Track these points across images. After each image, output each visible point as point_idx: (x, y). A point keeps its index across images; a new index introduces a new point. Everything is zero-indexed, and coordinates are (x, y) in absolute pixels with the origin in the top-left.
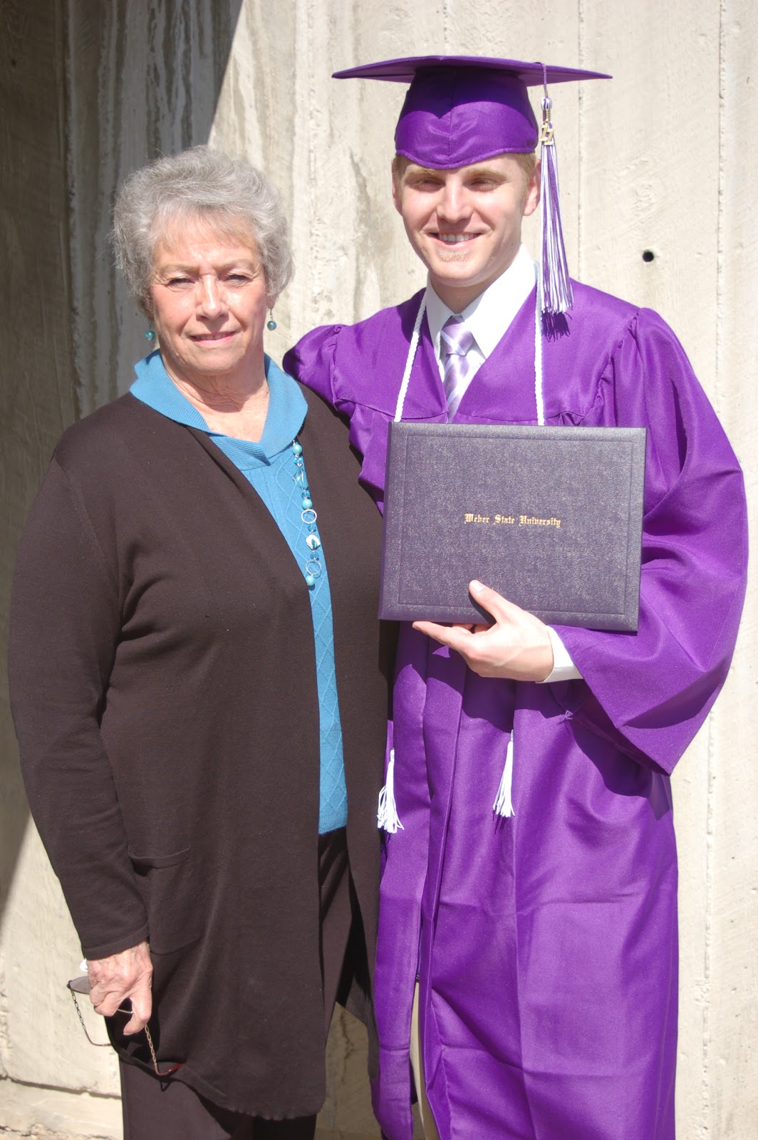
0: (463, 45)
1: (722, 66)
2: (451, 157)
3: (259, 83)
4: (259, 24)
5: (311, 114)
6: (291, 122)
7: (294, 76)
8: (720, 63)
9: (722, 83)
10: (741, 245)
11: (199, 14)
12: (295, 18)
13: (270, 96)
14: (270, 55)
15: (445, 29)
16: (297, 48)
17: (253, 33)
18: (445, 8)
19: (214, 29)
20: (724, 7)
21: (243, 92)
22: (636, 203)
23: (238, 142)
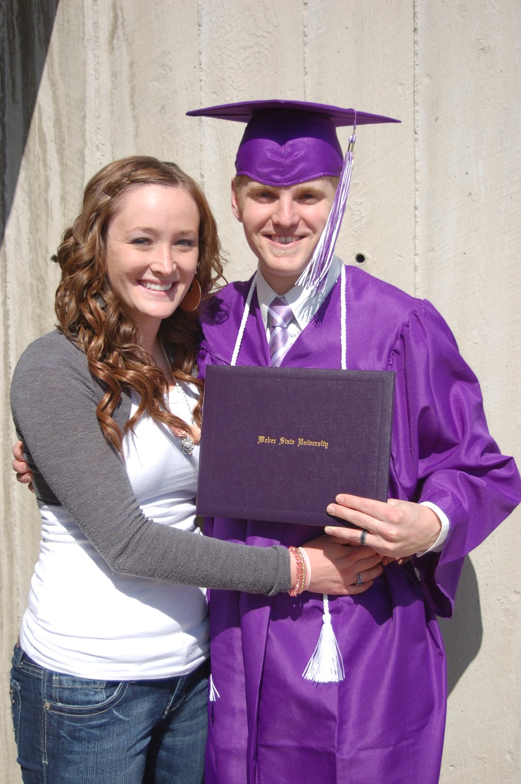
0: (214, 93)
1: (416, 108)
2: (285, 177)
3: (58, 122)
4: (57, 77)
5: (97, 147)
6: (82, 153)
7: (84, 117)
8: (414, 106)
9: (416, 122)
10: (433, 249)
11: (12, 70)
12: (85, 73)
13: (66, 132)
14: (66, 101)
15: (201, 80)
16: (86, 96)
17: (53, 84)
18: (201, 64)
19: (23, 80)
20: (417, 62)
21: (45, 130)
22: (350, 216)
23: (42, 168)
